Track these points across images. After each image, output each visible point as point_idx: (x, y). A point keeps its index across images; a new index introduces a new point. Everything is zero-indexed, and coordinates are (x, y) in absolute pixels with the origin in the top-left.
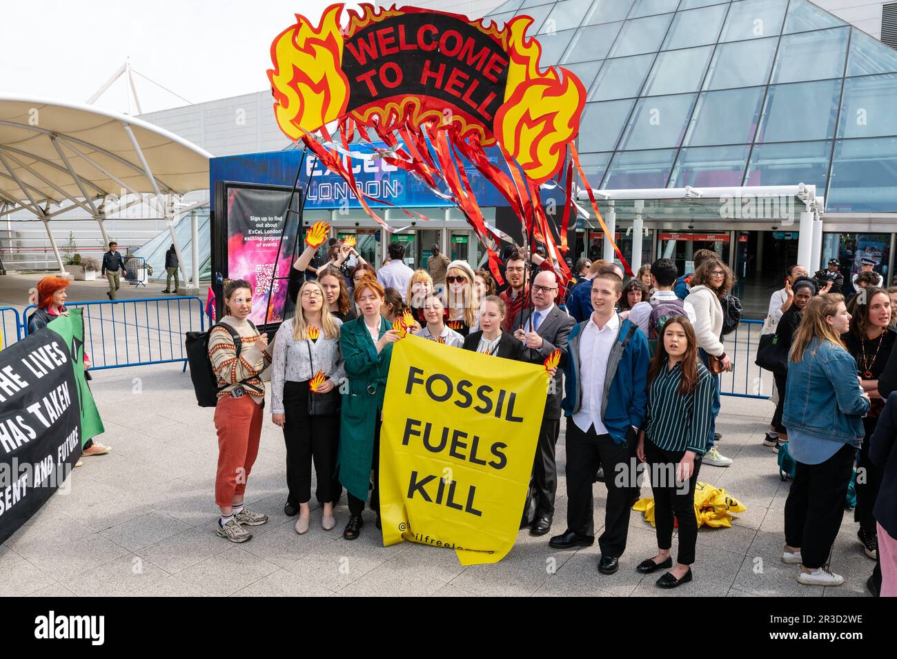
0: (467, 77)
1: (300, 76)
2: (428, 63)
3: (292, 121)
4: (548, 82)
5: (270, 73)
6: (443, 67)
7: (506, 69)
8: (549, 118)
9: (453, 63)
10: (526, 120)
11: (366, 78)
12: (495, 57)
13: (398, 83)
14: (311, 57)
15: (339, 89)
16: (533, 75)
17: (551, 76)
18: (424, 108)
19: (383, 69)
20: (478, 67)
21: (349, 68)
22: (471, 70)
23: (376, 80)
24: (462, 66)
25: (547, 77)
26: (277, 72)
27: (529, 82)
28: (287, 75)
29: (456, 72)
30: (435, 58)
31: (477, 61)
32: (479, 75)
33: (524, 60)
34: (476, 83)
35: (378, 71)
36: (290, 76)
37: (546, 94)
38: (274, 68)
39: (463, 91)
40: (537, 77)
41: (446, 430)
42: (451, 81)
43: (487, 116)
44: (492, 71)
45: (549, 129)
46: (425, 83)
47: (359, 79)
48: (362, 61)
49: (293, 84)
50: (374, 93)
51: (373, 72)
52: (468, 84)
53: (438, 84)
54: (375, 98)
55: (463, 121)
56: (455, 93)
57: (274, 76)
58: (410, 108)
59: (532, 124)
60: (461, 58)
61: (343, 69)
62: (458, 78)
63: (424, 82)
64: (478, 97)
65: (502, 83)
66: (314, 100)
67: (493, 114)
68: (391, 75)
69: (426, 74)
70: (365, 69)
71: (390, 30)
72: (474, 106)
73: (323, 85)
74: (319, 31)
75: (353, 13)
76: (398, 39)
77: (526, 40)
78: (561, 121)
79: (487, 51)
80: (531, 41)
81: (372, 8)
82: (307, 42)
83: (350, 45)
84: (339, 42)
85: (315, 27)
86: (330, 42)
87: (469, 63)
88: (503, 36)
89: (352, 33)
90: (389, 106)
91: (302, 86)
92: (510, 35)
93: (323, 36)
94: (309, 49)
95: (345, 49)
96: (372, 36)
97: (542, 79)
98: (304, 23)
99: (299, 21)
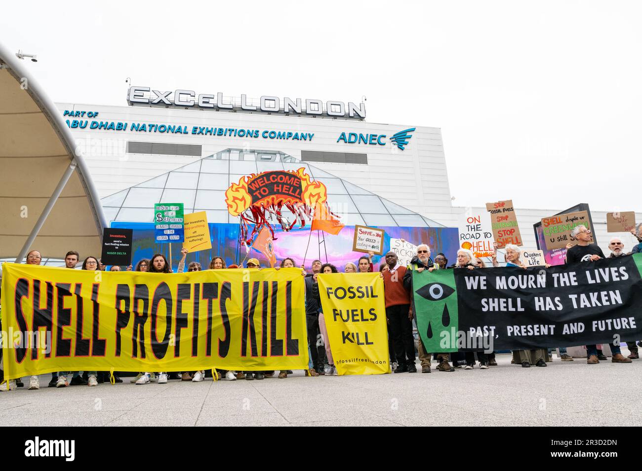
0: (289, 187)
1: (235, 198)
2: (275, 185)
3: (235, 211)
4: (314, 184)
5: (226, 200)
6: (280, 185)
7: (300, 182)
8: (318, 194)
9: (284, 184)
10: (311, 195)
11: (257, 193)
12: (296, 180)
13: (267, 193)
15: (249, 199)
17: (314, 183)
18: (277, 198)
19: (261, 190)
20: (292, 184)
21: (250, 192)
22: (290, 185)
23: (260, 193)
24: (286, 184)
26: (228, 199)
27: (308, 186)
28: (231, 199)
29: (285, 186)
30: (278, 184)
31: (291, 182)
32: (293, 186)
33: (305, 180)
34: (292, 188)
36: (232, 199)
37: (315, 188)
38: (226, 198)
39: (289, 191)
40: (310, 184)
41: (348, 311)
42: (284, 189)
43: (299, 196)
44: (296, 184)
45: (319, 197)
47: (254, 194)
48: (254, 189)
49: (233, 201)
50: (260, 197)
51: (259, 191)
52: (290, 189)
53: (280, 191)
54: (261, 198)
55: (291, 200)
56: (286, 192)
58: (273, 199)
59: (313, 196)
60: (285, 182)
62: (286, 188)
63: (275, 191)
64: (294, 191)
65: (300, 187)
66: (241, 204)
67: (300, 195)
68: (264, 191)
69: (276, 188)
70: (256, 191)
71: (261, 179)
72: (294, 194)
73: (243, 199)
74: (239, 185)
75: (248, 177)
76: (264, 181)
77: (304, 174)
78: (322, 195)
79: (293, 179)
80: (306, 174)
81: (254, 174)
82: (236, 189)
83: (250, 186)
84: (246, 186)
85: (238, 184)
86: (243, 187)
87: (288, 183)
88: (297, 174)
89: (249, 183)
90: (266, 200)
91: (236, 201)
92: (299, 173)
93: (241, 186)
94: (237, 190)
95: (248, 187)
96: (256, 182)
97: (312, 184)
98: (234, 184)
99: (232, 184)
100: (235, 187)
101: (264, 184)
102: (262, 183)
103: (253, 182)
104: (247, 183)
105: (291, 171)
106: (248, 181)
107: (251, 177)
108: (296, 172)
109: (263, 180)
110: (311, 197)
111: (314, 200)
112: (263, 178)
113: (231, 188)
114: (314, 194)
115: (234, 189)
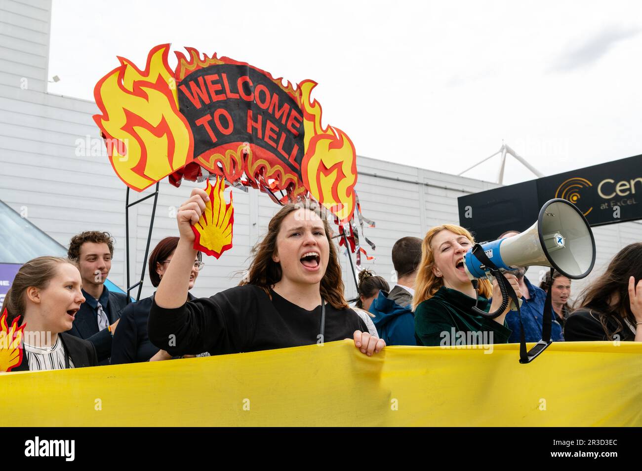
0: (278, 129)
1: (133, 121)
2: (250, 113)
3: (133, 169)
4: (329, 137)
5: (97, 118)
6: (260, 118)
7: (302, 123)
8: (339, 165)
9: (267, 114)
10: (322, 167)
11: (203, 121)
12: (294, 113)
13: (231, 129)
14: (143, 100)
15: (182, 132)
16: (319, 132)
17: (330, 132)
18: (255, 158)
19: (216, 115)
20: (283, 121)
21: (187, 111)
22: (279, 123)
23: (212, 125)
24: (273, 119)
25: (327, 133)
26: (106, 117)
27: (316, 139)
29: (269, 125)
30: (254, 109)
31: (282, 115)
32: (285, 128)
33: (312, 118)
34: (284, 136)
35: (212, 116)
36: (124, 121)
37: (331, 146)
38: (101, 113)
39: (277, 141)
40: (322, 133)
42: (268, 132)
43: (297, 166)
44: (293, 125)
46: (251, 133)
47: (196, 124)
49: (128, 128)
50: (213, 137)
51: (208, 117)
52: (279, 136)
53: (259, 135)
54: (217, 144)
57: (103, 122)
58: (245, 158)
59: (328, 172)
60: (271, 111)
61: (181, 110)
62: (272, 130)
63: (250, 131)
64: (288, 148)
65: (300, 136)
66: (157, 146)
68: (224, 122)
69: (250, 123)
71: (215, 77)
72: (286, 156)
73: (162, 129)
74: (146, 73)
75: (179, 55)
76: (223, 85)
77: (312, 101)
78: (347, 169)
79: (287, 106)
80: (315, 101)
81: (197, 53)
82: (137, 84)
83: (183, 88)
84: (172, 84)
85: (142, 68)
86: (161, 85)
87: (277, 115)
88: (297, 95)
89: (182, 76)
90: (229, 152)
91: (139, 130)
92: (301, 94)
93: (152, 78)
94: (138, 90)
95: (179, 91)
96: (200, 79)
97: (325, 136)
98: (129, 66)
99: (122, 63)
100: (131, 77)
101: (221, 97)
102: (218, 93)
103: (192, 77)
104: (175, 75)
105: (285, 84)
106: (178, 69)
107: (188, 57)
108: (295, 88)
109: (220, 81)
110: (322, 175)
111: (328, 182)
112: (220, 76)
113: (115, 77)
114: (328, 167)
115: (128, 83)
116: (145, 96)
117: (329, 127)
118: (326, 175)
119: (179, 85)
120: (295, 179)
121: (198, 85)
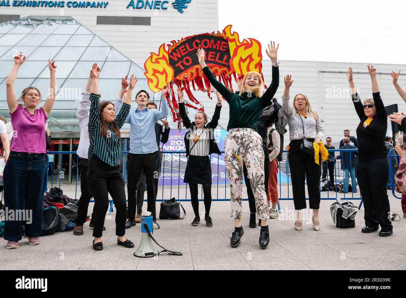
0: (215, 53)
1: (155, 71)
3: (155, 87)
4: (245, 45)
5: (145, 73)
7: (228, 45)
8: (250, 56)
10: (241, 60)
11: (179, 64)
12: (223, 43)
13: (190, 63)
15: (170, 71)
16: (238, 44)
17: (245, 42)
19: (184, 60)
20: (218, 48)
21: (172, 63)
22: (215, 50)
23: (182, 64)
24: (212, 50)
25: (243, 43)
26: (147, 73)
27: (238, 47)
29: (210, 52)
31: (217, 46)
32: (219, 51)
33: (234, 40)
34: (218, 54)
35: (182, 61)
36: (152, 72)
37: (245, 48)
38: (146, 71)
39: (215, 58)
40: (240, 44)
43: (226, 64)
44: (223, 48)
45: (251, 60)
47: (176, 66)
48: (176, 59)
49: (154, 75)
50: (182, 68)
52: (216, 55)
54: (184, 70)
56: (212, 60)
58: (197, 70)
61: (170, 64)
62: (212, 54)
64: (221, 58)
65: (228, 51)
66: (162, 78)
67: (228, 62)
68: (187, 61)
70: (177, 62)
71: (183, 46)
72: (221, 62)
73: (164, 72)
74: (159, 55)
75: (169, 45)
76: (187, 49)
77: (232, 33)
79: (219, 42)
80: (234, 32)
81: (175, 41)
82: (156, 59)
83: (171, 56)
84: (167, 56)
85: (157, 54)
86: (164, 58)
87: (214, 47)
88: (223, 35)
89: (170, 52)
90: (189, 71)
91: (157, 74)
92: (225, 34)
93: (161, 56)
94: (157, 62)
95: (169, 58)
96: (177, 50)
97: (242, 45)
98: (153, 54)
99: (151, 54)
100: (155, 57)
101: (187, 52)
102: (184, 52)
103: (174, 51)
104: (168, 53)
105: (216, 33)
106: (169, 50)
107: (172, 44)
108: (221, 32)
109: (186, 47)
110: (242, 63)
111: (244, 65)
113: (150, 59)
114: (244, 58)
115: (154, 60)
116: (158, 62)
117: (244, 40)
118: (243, 62)
119: (169, 56)
120: (226, 69)
121: (176, 53)
